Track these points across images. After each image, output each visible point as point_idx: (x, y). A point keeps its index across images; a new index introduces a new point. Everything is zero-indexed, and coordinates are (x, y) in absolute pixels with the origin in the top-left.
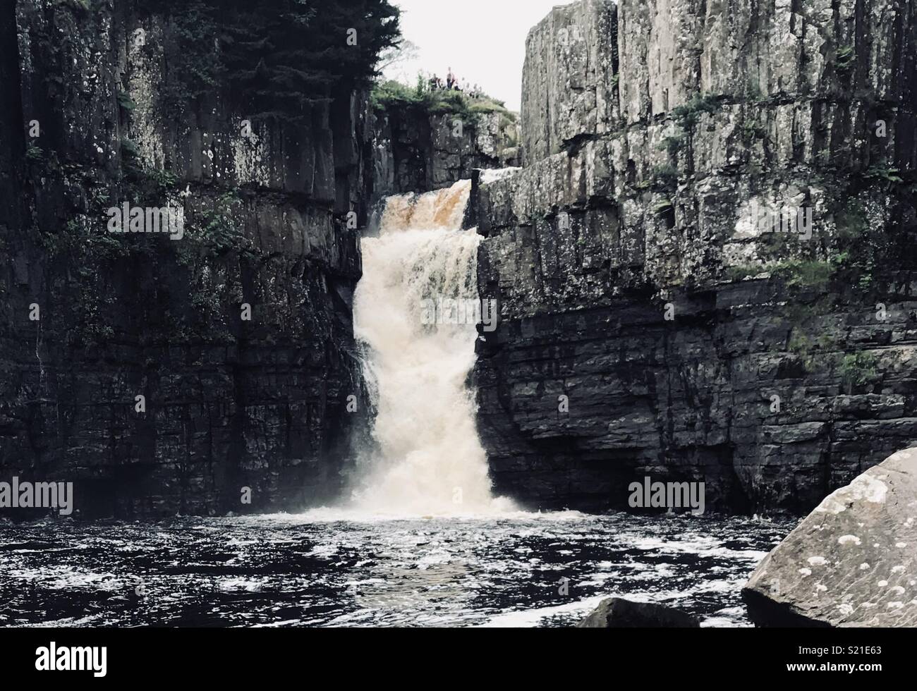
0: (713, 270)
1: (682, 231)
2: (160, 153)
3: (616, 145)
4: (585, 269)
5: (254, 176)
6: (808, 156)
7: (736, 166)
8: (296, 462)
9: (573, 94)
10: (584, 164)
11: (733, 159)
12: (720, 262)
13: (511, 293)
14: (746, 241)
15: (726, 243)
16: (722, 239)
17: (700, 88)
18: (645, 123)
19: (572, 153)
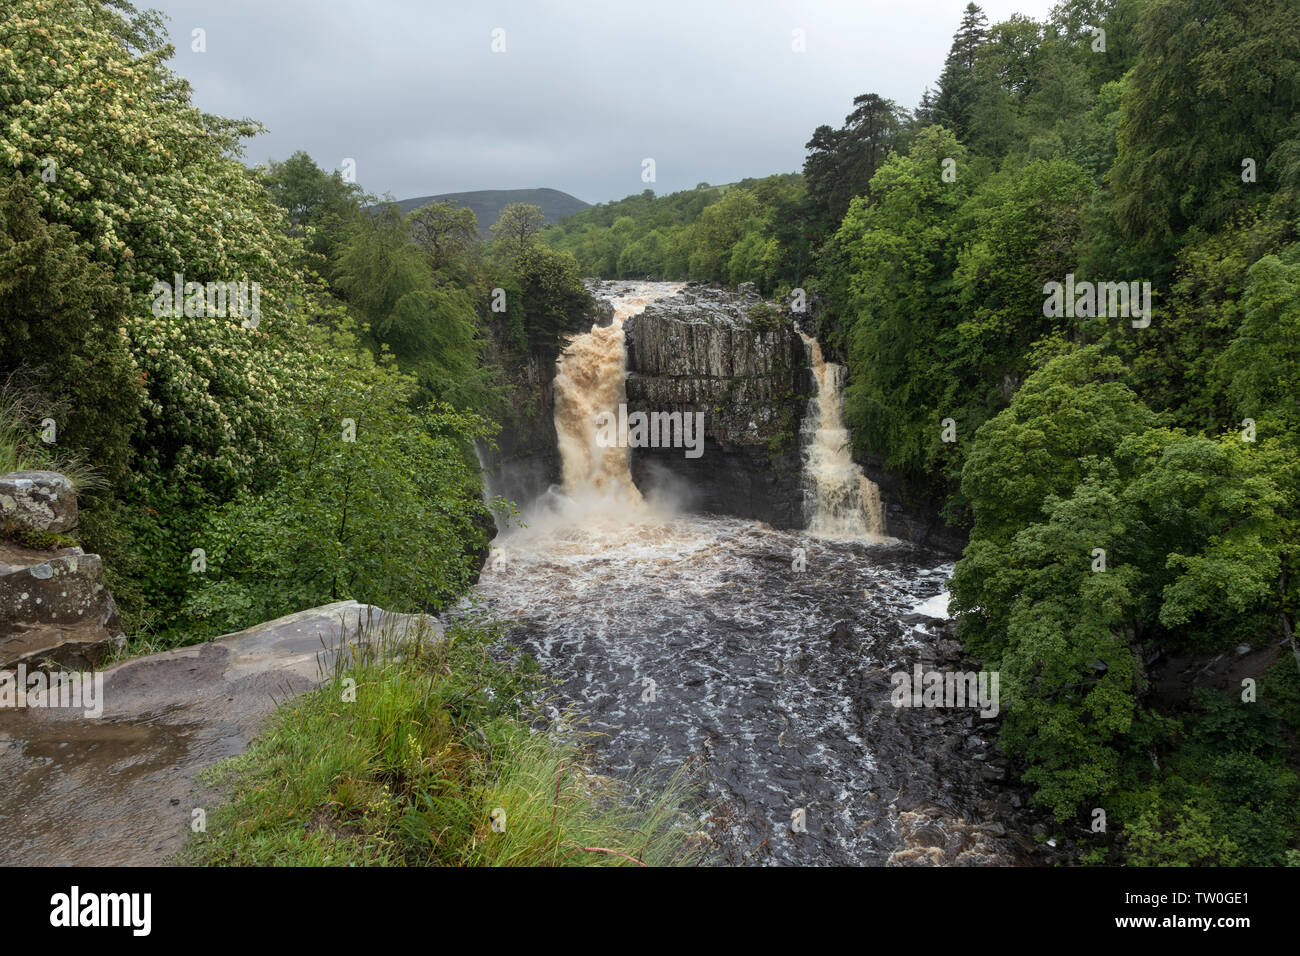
0: (742, 440)
3: (696, 382)
12: (744, 437)
14: (754, 430)
16: (745, 429)
17: (732, 371)
18: (708, 376)
19: (677, 381)
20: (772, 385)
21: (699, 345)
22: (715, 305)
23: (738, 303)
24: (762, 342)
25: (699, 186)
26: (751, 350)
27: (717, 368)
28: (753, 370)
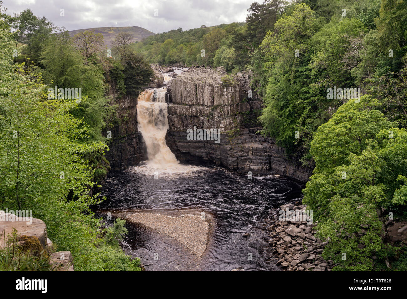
1: (211, 124)
3: (198, 107)
6: (230, 114)
10: (192, 109)
11: (219, 115)
14: (222, 128)
16: (219, 127)
17: (213, 103)
18: (203, 105)
19: (190, 107)
20: (231, 109)
21: (199, 92)
22: (207, 76)
23: (217, 75)
24: (227, 91)
25: (202, 26)
26: (222, 95)
27: (207, 102)
28: (223, 103)
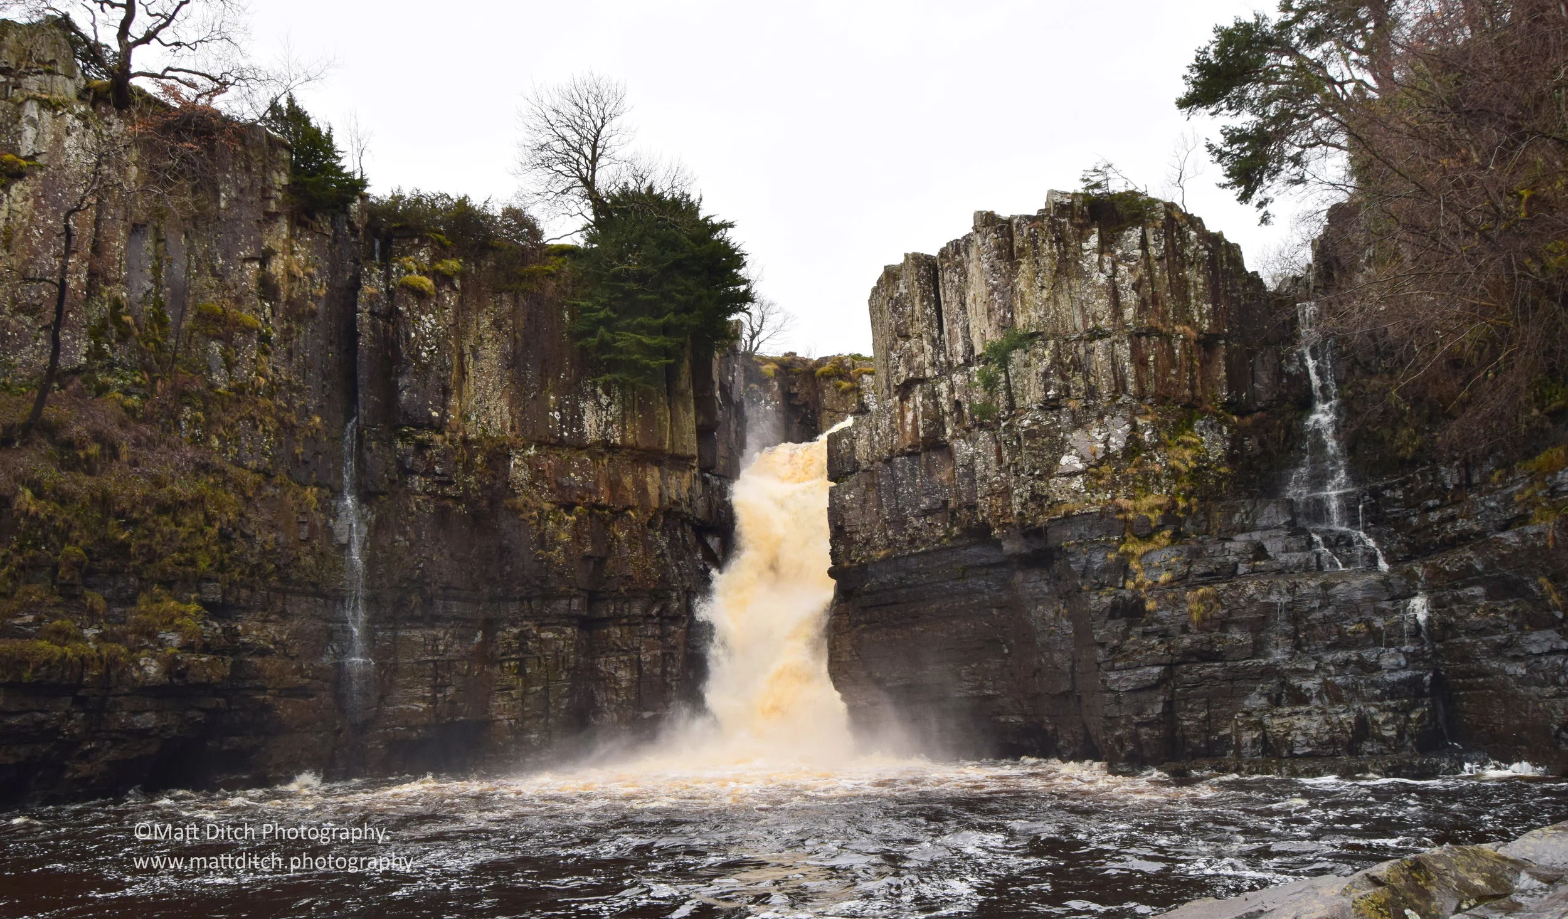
0: (1041, 506)
1: (1009, 467)
2: (506, 416)
3: (943, 387)
4: (924, 511)
5: (604, 434)
6: (1131, 388)
7: (1056, 399)
8: (646, 715)
9: (901, 342)
10: (915, 406)
11: (1051, 393)
12: (1047, 497)
13: (857, 537)
14: (1073, 474)
15: (1052, 477)
16: (1048, 473)
17: (1014, 327)
18: (967, 362)
24: (1105, 246)
26: (1068, 267)
27: (983, 333)
28: (1078, 321)
